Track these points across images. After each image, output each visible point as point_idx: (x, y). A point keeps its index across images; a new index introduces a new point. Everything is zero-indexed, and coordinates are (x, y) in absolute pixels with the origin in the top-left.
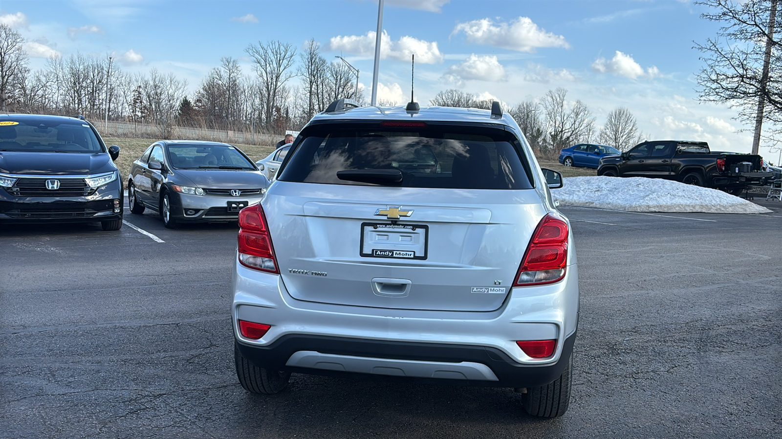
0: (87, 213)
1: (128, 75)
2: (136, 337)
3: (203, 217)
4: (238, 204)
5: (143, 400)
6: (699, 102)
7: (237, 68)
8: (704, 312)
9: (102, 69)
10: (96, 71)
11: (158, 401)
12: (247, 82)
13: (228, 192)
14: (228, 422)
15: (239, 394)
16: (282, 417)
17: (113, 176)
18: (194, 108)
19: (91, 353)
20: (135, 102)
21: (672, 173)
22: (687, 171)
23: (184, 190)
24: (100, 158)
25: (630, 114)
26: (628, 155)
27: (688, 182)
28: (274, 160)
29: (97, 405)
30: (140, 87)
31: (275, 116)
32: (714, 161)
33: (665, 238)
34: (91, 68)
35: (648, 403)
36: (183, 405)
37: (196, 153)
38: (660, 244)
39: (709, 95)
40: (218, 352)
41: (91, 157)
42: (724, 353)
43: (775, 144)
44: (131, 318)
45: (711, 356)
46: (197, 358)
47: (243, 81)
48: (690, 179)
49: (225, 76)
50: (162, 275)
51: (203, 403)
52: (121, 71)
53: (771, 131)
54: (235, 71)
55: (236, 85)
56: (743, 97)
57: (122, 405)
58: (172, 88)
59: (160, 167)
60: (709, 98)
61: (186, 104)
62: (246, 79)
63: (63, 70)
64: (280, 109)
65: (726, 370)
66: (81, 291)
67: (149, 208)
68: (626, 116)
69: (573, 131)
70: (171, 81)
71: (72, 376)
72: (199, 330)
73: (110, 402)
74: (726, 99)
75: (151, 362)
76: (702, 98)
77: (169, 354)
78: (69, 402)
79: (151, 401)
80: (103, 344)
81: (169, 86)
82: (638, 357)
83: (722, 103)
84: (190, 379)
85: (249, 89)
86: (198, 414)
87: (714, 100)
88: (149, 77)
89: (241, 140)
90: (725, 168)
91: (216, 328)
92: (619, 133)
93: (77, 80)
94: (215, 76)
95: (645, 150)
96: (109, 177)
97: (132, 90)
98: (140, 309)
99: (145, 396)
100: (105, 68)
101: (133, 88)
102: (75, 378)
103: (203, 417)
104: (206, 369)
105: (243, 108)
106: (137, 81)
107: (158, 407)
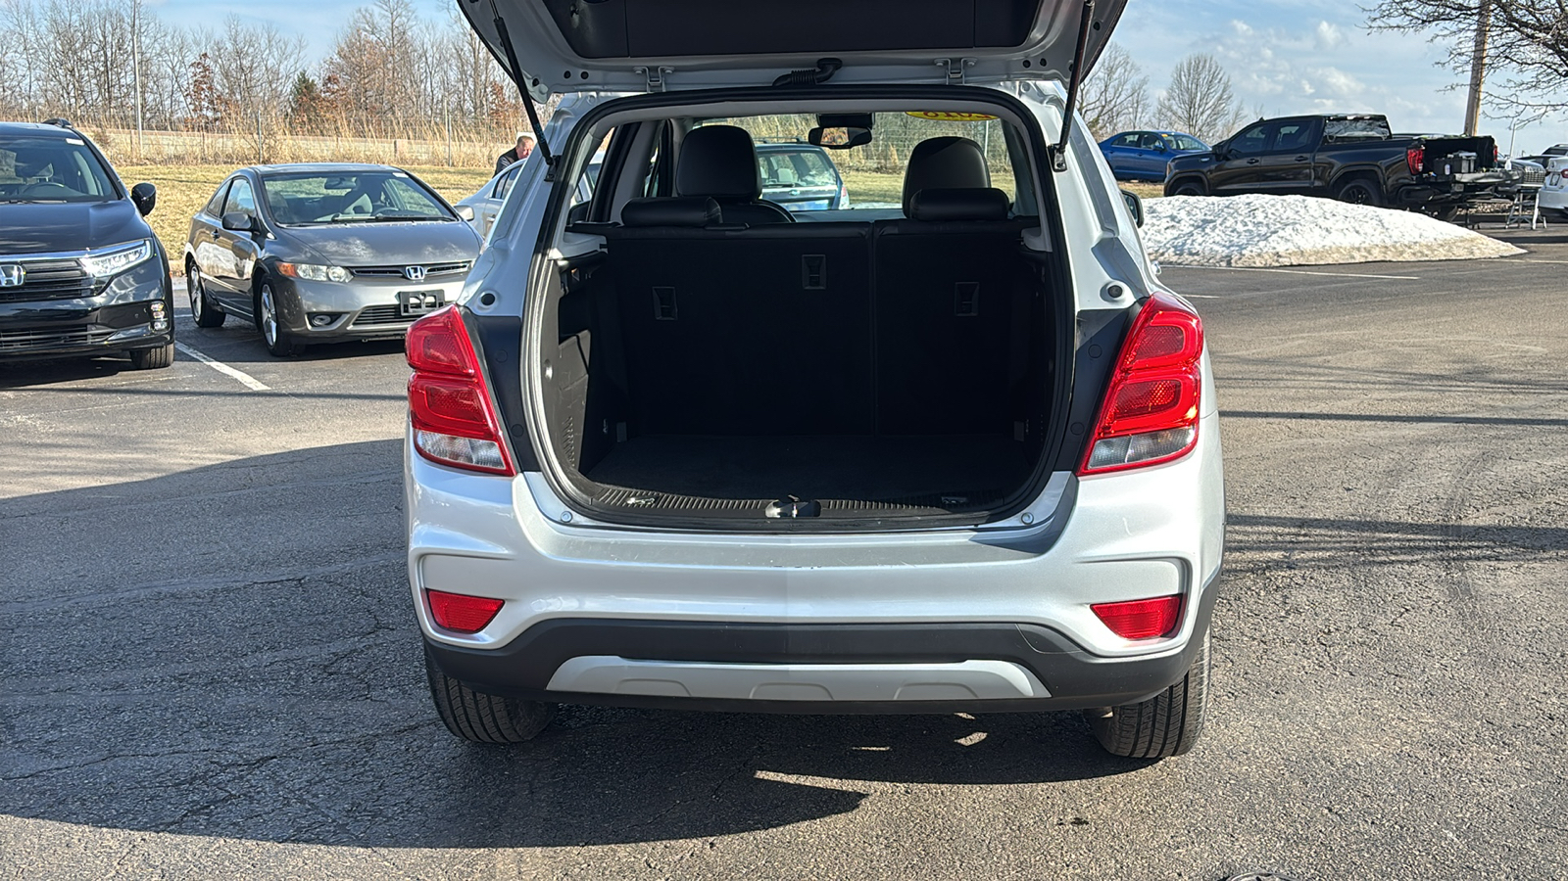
0: (93, 335)
1: (177, 33)
2: (206, 617)
3: (348, 328)
4: (422, 297)
5: (222, 777)
6: (1369, 31)
7: (407, 5)
8: (1439, 481)
9: (122, 20)
10: (108, 25)
11: (256, 777)
12: (430, 34)
13: (398, 272)
14: (424, 819)
15: (444, 746)
16: (548, 796)
17: (143, 252)
18: (323, 95)
19: (102, 663)
20: (198, 90)
21: (1317, 183)
22: (1347, 177)
23: (304, 272)
24: (114, 212)
25: (1217, 67)
26: (1225, 149)
27: (1351, 198)
28: (494, 196)
29: (114, 797)
30: (205, 55)
31: (492, 103)
32: (1401, 152)
33: (1324, 321)
34: (97, 20)
35: (1365, 702)
36: (315, 784)
37: (325, 191)
38: (1316, 334)
39: (1389, 16)
40: (393, 642)
41: (91, 210)
42: (1502, 573)
43: (1519, 111)
44: (194, 573)
45: (1477, 581)
46: (346, 659)
47: (422, 32)
48: (1353, 192)
49: (384, 24)
50: (264, 466)
51: (362, 774)
52: (160, 22)
53: (1512, 84)
54: (404, 13)
55: (405, 42)
56: (1458, 17)
57: (172, 791)
58: (273, 56)
59: (249, 226)
60: (1388, 21)
61: (305, 87)
62: (427, 28)
63: (34, 26)
64: (502, 88)
65: (1515, 612)
66: (81, 513)
67: (233, 314)
68: (1210, 71)
69: (1104, 107)
70: (269, 42)
71: (54, 726)
72: (350, 592)
73: (145, 787)
74: (1424, 22)
75: (241, 677)
76: (1374, 24)
77: (281, 655)
78: (44, 793)
79: (241, 777)
80: (129, 640)
81: (267, 51)
82: (1323, 595)
83: (1416, 31)
84: (331, 714)
85: (435, 49)
86: (353, 804)
87: (1398, 27)
88: (221, 33)
89: (424, 157)
90: (1423, 166)
91: (389, 585)
92: (1197, 106)
93: (69, 46)
94: (362, 25)
95: (1260, 139)
96: (136, 252)
97: (187, 64)
98: (215, 548)
99: (227, 766)
100: (126, 18)
101: (191, 58)
102: (61, 732)
103: (365, 810)
104: (369, 686)
105: (425, 89)
106: (198, 45)
107: (259, 793)
